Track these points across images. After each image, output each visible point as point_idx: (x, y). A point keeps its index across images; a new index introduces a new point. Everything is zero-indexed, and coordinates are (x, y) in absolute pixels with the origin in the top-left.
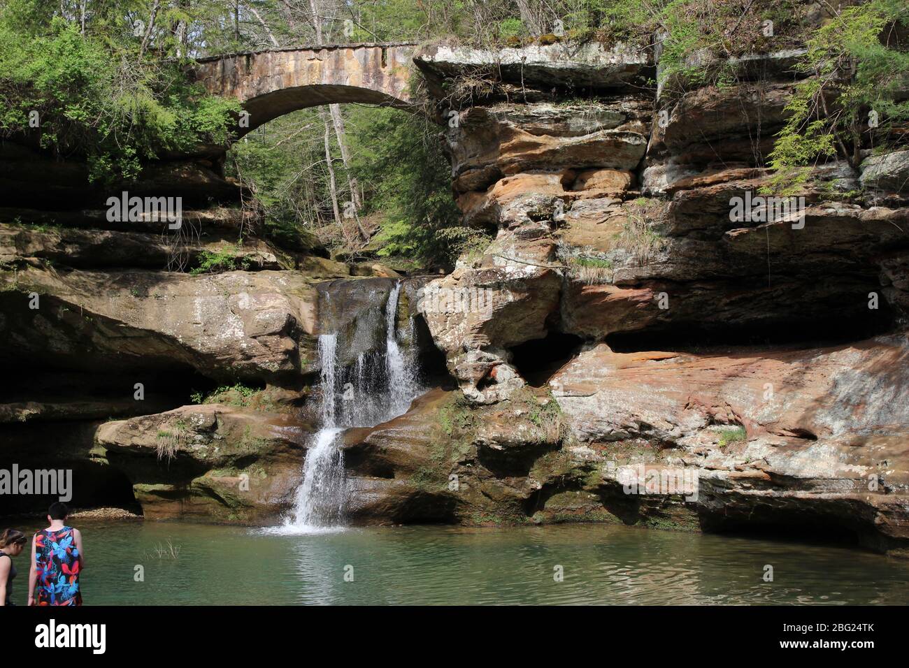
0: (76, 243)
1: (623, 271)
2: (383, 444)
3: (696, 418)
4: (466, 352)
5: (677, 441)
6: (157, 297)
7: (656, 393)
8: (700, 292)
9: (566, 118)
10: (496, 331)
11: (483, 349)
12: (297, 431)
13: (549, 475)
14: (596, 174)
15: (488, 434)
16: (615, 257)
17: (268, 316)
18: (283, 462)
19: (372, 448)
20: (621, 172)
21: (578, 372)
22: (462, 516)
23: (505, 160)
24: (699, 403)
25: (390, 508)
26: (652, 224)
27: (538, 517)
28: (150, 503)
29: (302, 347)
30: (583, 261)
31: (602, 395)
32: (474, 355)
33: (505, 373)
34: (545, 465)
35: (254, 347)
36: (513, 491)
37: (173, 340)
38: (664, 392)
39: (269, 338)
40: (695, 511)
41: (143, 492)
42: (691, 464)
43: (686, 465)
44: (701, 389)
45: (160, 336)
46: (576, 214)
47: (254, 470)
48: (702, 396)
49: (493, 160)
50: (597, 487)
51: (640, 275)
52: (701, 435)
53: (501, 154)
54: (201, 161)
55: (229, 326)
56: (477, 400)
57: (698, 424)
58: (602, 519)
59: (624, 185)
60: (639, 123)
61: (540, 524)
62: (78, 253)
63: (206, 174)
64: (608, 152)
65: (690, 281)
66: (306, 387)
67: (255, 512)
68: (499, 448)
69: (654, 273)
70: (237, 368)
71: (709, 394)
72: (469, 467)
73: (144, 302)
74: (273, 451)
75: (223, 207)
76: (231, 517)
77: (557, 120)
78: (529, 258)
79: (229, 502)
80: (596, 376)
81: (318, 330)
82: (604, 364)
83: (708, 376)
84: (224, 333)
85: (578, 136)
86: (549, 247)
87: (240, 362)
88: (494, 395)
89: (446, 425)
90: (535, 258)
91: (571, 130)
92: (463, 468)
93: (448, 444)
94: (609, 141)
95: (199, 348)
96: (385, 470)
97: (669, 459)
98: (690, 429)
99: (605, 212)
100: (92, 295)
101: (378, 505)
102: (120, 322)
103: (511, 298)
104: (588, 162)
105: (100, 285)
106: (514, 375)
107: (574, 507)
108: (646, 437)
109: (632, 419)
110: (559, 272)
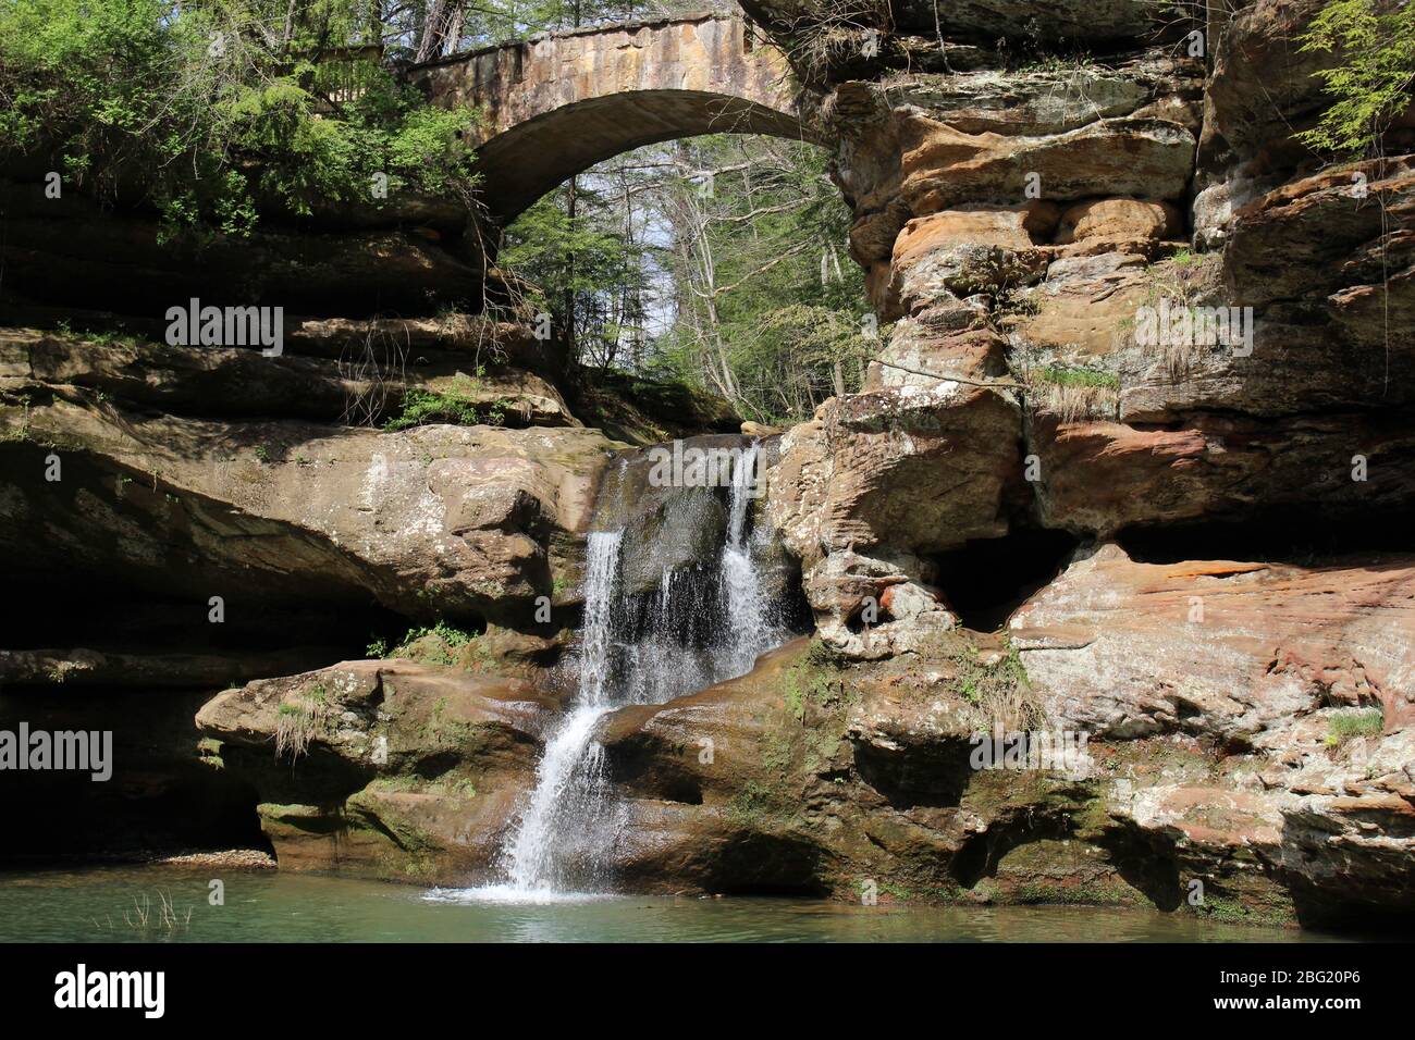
0: (169, 367)
1: (1139, 393)
2: (677, 736)
3: (1290, 693)
4: (827, 555)
5: (1251, 739)
6: (302, 462)
7: (1211, 641)
8: (1307, 438)
9: (1027, 97)
10: (888, 516)
11: (859, 549)
12: (530, 710)
13: (1002, 805)
14: (1095, 209)
15: (869, 716)
16: (1124, 365)
17: (482, 493)
18: (505, 768)
19: (657, 743)
20: (1145, 203)
21: (1062, 601)
22: (834, 882)
23: (913, 185)
24: (1298, 660)
25: (696, 861)
26: (1198, 297)
27: (984, 888)
28: (284, 838)
29: (556, 555)
30: (1057, 376)
31: (1105, 644)
32: (839, 562)
33: (911, 600)
34: (992, 785)
35: (457, 551)
36: (928, 834)
37: (323, 539)
38: (1225, 639)
39: (484, 535)
40: (1283, 884)
41: (271, 817)
42: (1276, 786)
43: (1267, 787)
44: (1303, 634)
45: (302, 532)
46: (1055, 287)
47: (453, 781)
48: (1305, 647)
49: (896, 190)
50: (1101, 833)
51: (1174, 401)
52: (1300, 726)
53: (907, 175)
54: (418, 230)
55: (419, 513)
56: (847, 650)
57: (1294, 705)
58: (1115, 897)
59: (1149, 228)
60: (1177, 102)
61: (989, 904)
62: (172, 385)
63: (427, 254)
64: (1115, 161)
65: (1285, 415)
66: (565, 630)
67: (448, 861)
68: (892, 746)
69: (1203, 397)
70: (434, 593)
71: (1320, 643)
72: (839, 783)
73: (277, 471)
74: (486, 747)
75: (458, 312)
76: (411, 868)
77: (1010, 102)
78: (946, 368)
79: (405, 840)
80: (1095, 608)
81: (587, 525)
82: (1110, 584)
83: (1319, 607)
84: (409, 525)
85: (1055, 133)
86: (986, 346)
87: (437, 583)
88: (885, 641)
89: (794, 700)
90: (957, 369)
91: (1039, 120)
92: (827, 787)
93: (797, 736)
94: (1113, 138)
95: (367, 555)
96: (685, 787)
97: (1238, 775)
98: (1277, 714)
99: (1108, 280)
100: (185, 457)
101: (670, 855)
102: (230, 506)
103: (908, 447)
104: (1075, 185)
105: (204, 441)
106: (933, 605)
107: (1059, 872)
108: (1192, 731)
109: (1161, 693)
110: (1009, 397)
